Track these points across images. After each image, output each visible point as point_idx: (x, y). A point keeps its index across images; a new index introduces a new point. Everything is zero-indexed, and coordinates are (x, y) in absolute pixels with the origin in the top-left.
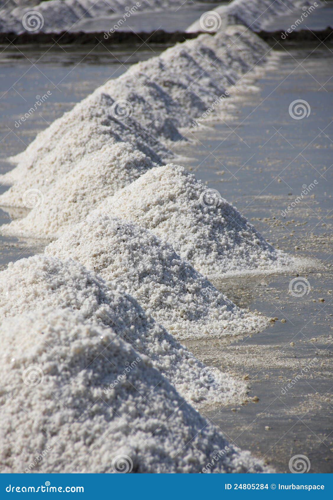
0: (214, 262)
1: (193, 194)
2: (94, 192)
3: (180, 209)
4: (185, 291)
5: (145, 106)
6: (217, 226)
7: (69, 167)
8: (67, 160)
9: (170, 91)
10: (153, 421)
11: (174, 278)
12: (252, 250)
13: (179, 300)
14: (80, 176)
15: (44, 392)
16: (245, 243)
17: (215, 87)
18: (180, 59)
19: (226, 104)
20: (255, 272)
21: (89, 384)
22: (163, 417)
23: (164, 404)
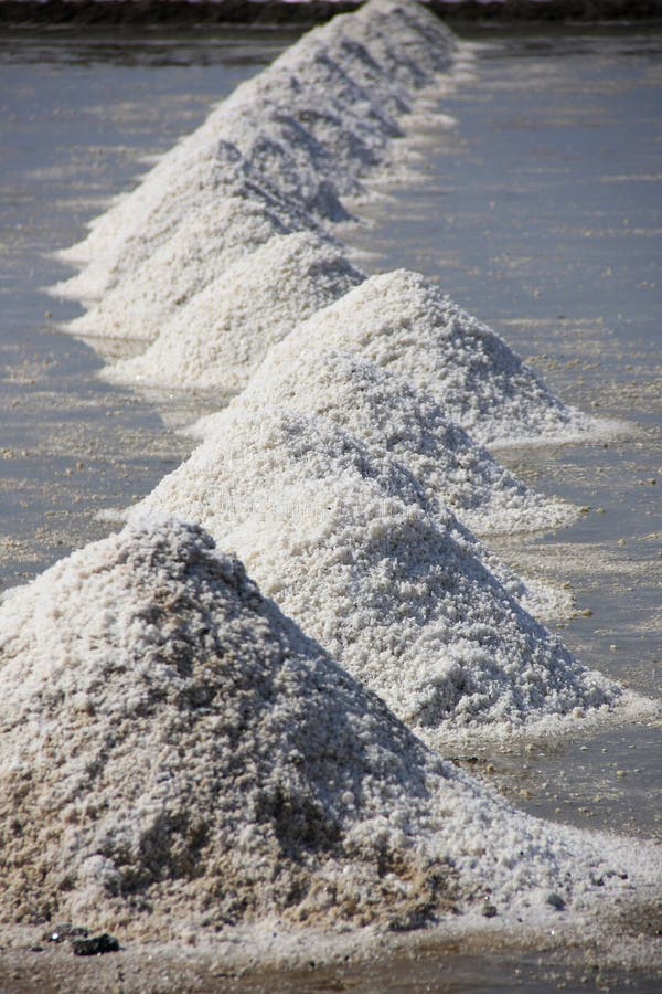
0: (474, 425)
1: (438, 317)
2: (259, 314)
3: (419, 342)
4: (455, 465)
5: (285, 160)
6: (477, 369)
7: (198, 270)
8: (193, 259)
9: (311, 128)
10: (478, 626)
11: (439, 445)
12: (533, 407)
13: (447, 478)
14: (234, 287)
15: (336, 586)
16: (520, 396)
17: (380, 118)
18: (315, 66)
19: (405, 152)
20: (537, 440)
21: (394, 576)
22: (492, 621)
23: (492, 604)
